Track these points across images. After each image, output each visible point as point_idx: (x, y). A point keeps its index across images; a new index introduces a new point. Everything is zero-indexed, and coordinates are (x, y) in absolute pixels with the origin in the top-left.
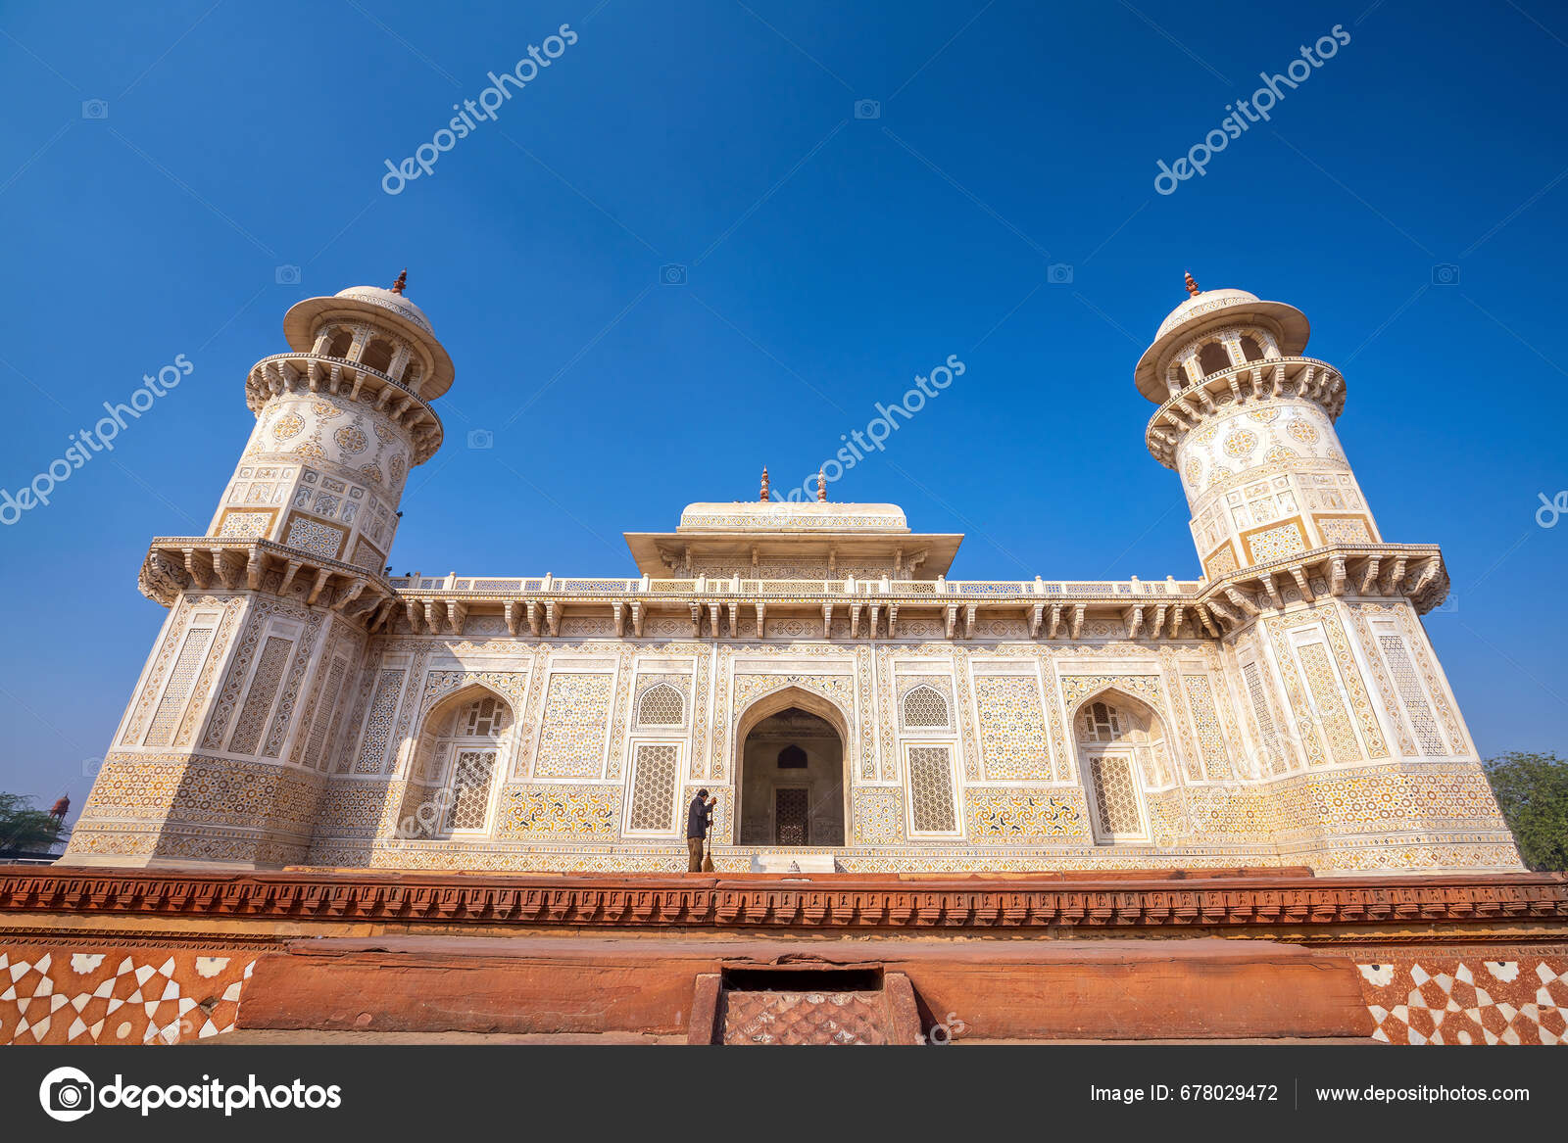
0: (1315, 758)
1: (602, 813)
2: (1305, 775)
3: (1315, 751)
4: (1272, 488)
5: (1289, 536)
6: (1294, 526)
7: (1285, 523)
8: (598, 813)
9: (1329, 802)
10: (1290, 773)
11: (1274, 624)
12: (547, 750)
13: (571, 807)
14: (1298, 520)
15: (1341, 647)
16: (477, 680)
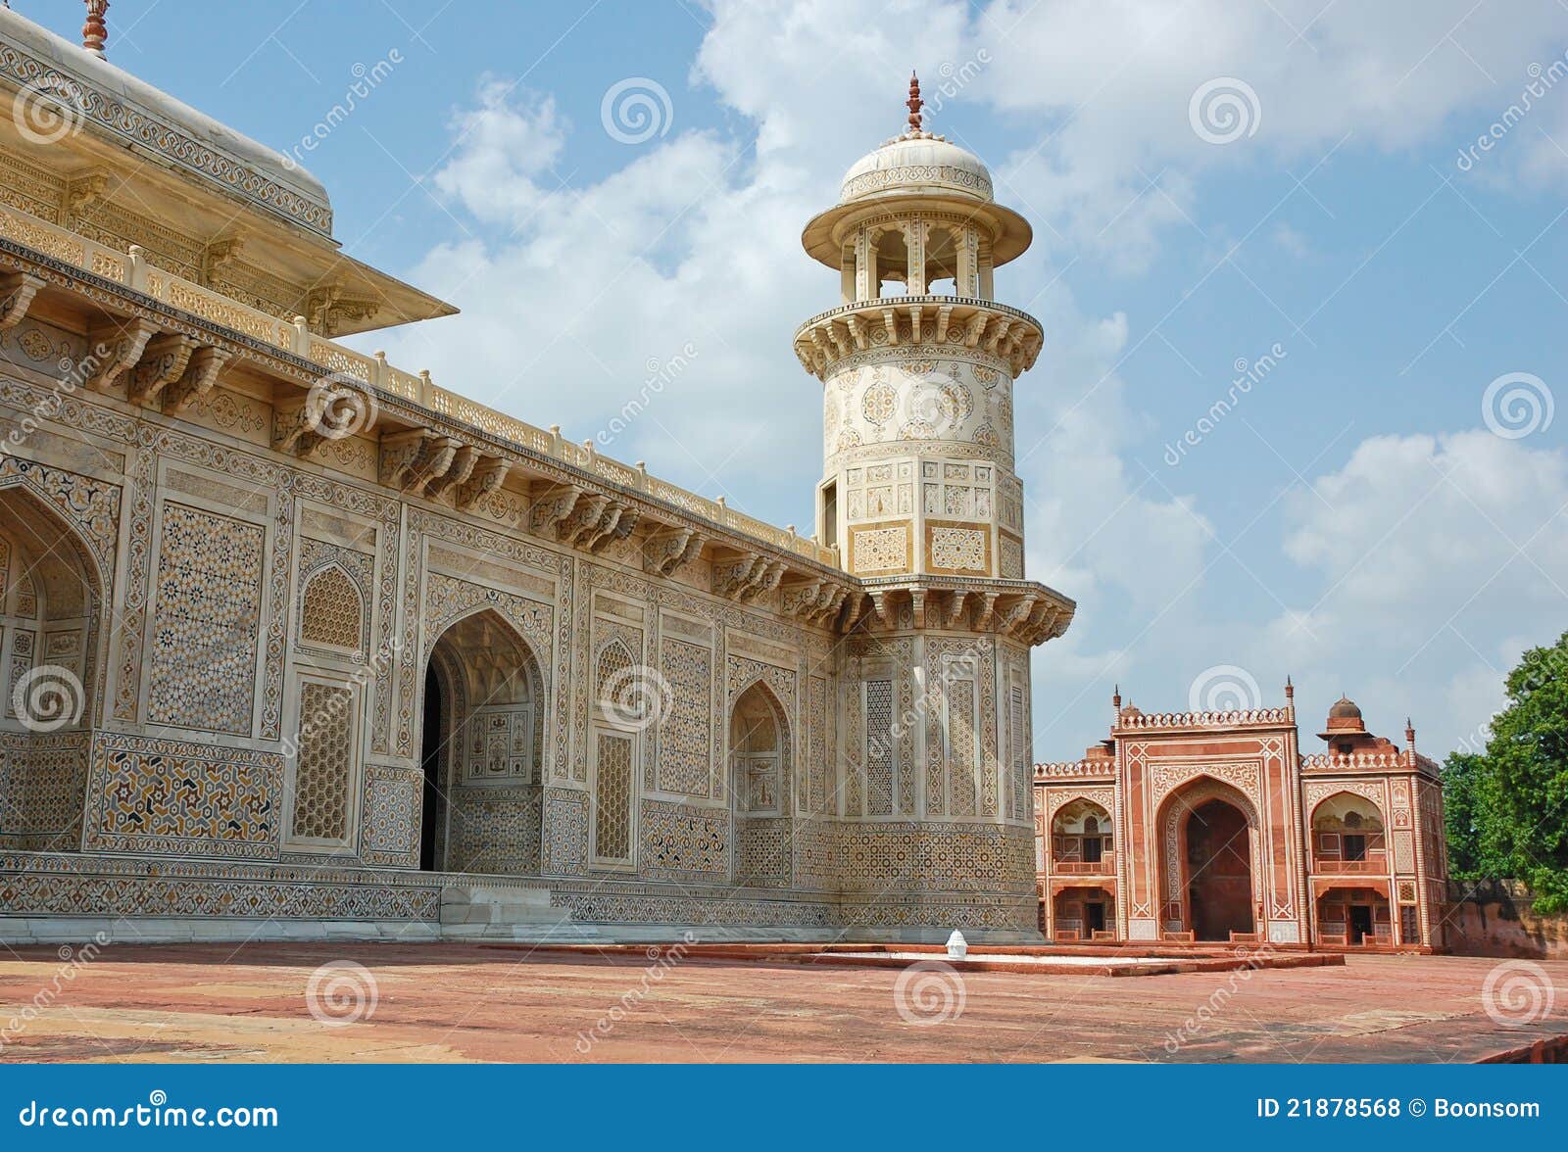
0: (934, 807)
1: (255, 804)
2: (920, 823)
3: (935, 799)
4: (972, 477)
5: (973, 544)
6: (981, 533)
7: (973, 527)
8: (250, 804)
9: (934, 856)
10: (896, 815)
11: (933, 645)
12: (165, 668)
13: (208, 787)
14: (986, 528)
15: (987, 691)
16: (21, 482)
